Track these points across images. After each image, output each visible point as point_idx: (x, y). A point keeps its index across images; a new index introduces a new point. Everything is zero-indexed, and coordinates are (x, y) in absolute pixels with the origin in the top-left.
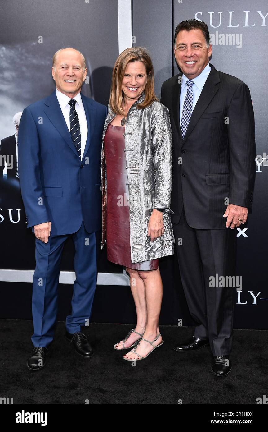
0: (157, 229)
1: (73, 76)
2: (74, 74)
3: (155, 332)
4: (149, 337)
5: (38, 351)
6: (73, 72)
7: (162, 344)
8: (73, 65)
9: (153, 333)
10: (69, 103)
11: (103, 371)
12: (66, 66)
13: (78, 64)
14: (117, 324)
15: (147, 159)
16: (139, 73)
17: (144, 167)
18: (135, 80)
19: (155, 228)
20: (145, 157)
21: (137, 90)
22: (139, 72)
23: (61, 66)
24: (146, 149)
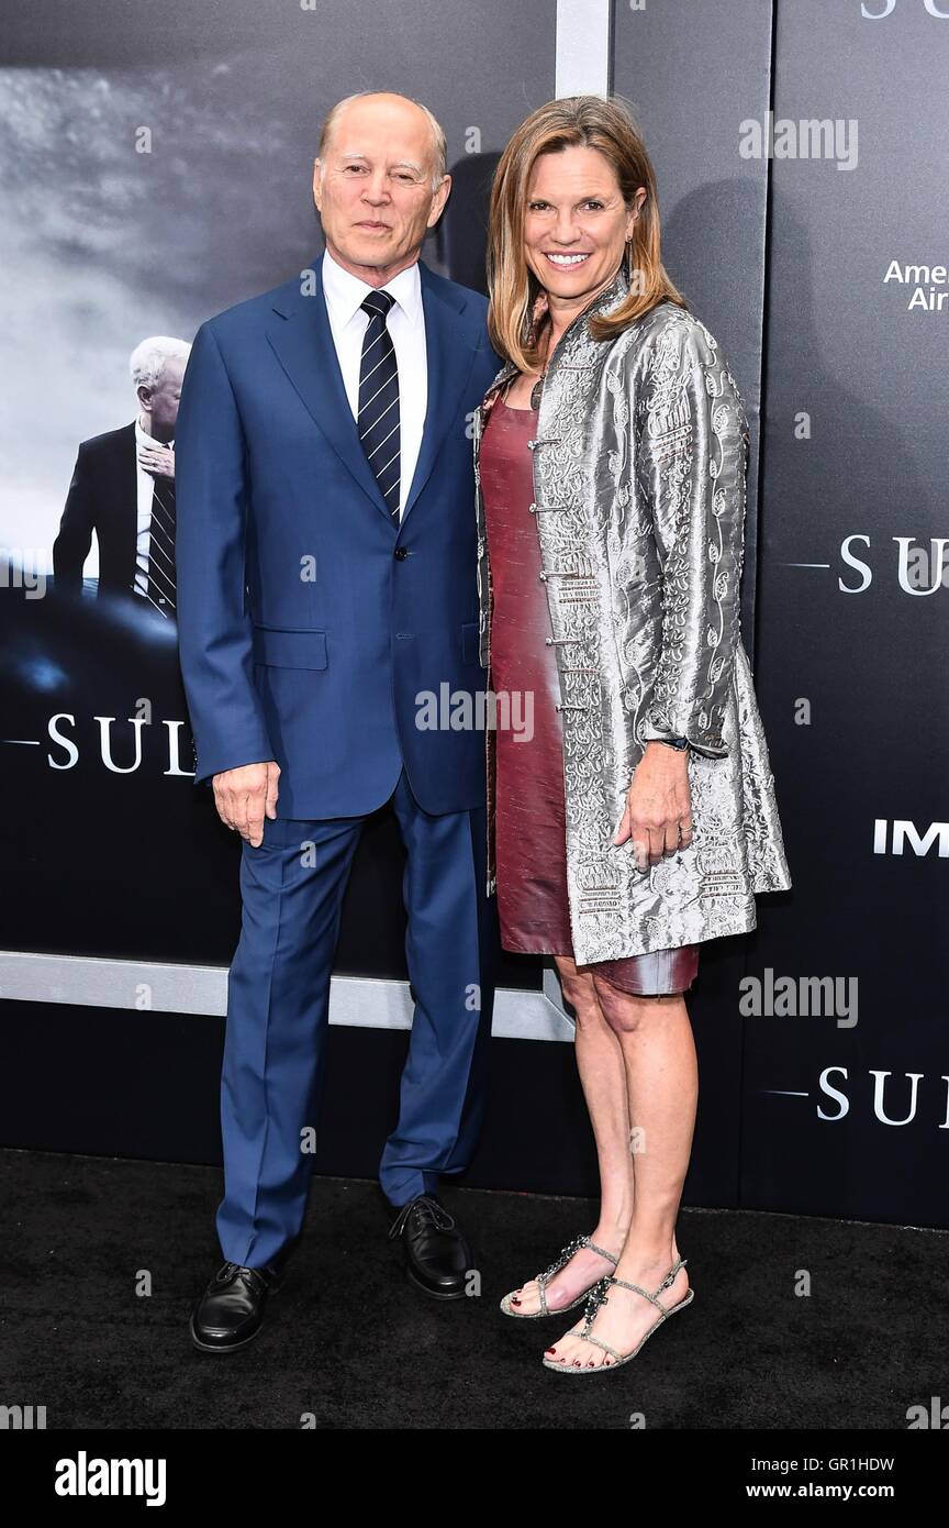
0: (657, 817)
1: (382, 204)
2: (386, 198)
3: (666, 1251)
4: (643, 1273)
5: (235, 1277)
6: (388, 188)
7: (690, 1300)
8: (389, 162)
9: (659, 1254)
10: (363, 307)
11: (449, 1379)
12: (363, 163)
13: (411, 161)
14: (513, 1193)
15: (622, 539)
16: (583, 192)
17: (613, 574)
18: (572, 221)
19: (647, 813)
20: (614, 530)
21: (583, 264)
22: (585, 191)
23: (346, 160)
24: (619, 499)
